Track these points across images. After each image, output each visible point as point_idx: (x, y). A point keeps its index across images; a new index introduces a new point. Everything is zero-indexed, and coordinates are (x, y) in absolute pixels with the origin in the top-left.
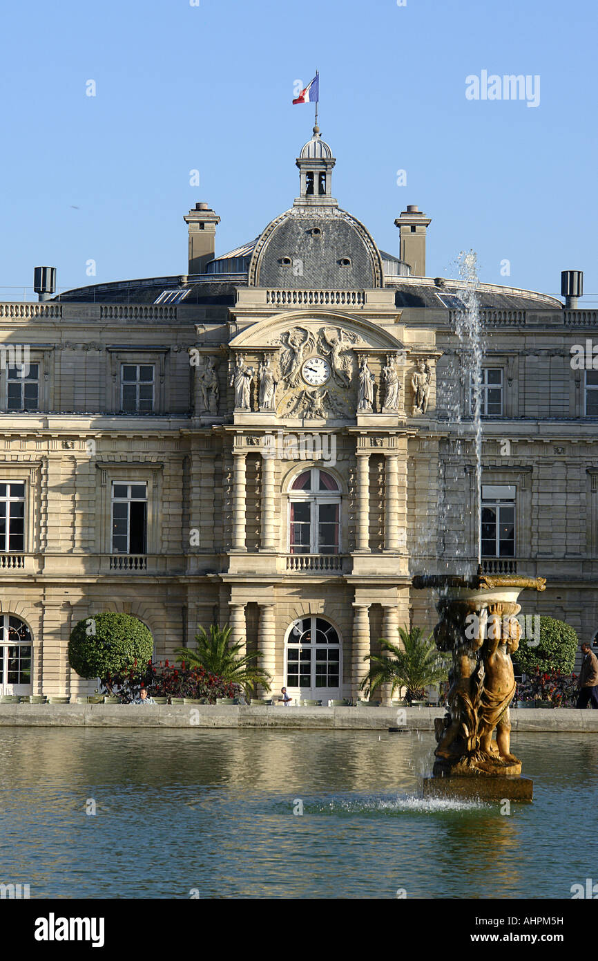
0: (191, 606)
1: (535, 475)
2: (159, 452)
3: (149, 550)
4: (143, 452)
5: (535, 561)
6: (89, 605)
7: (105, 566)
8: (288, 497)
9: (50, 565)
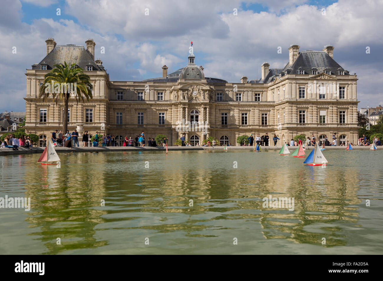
2: (167, 107)
3: (165, 124)
4: (164, 107)
5: (231, 125)
6: (155, 134)
7: (158, 127)
8: (190, 115)
9: (148, 127)
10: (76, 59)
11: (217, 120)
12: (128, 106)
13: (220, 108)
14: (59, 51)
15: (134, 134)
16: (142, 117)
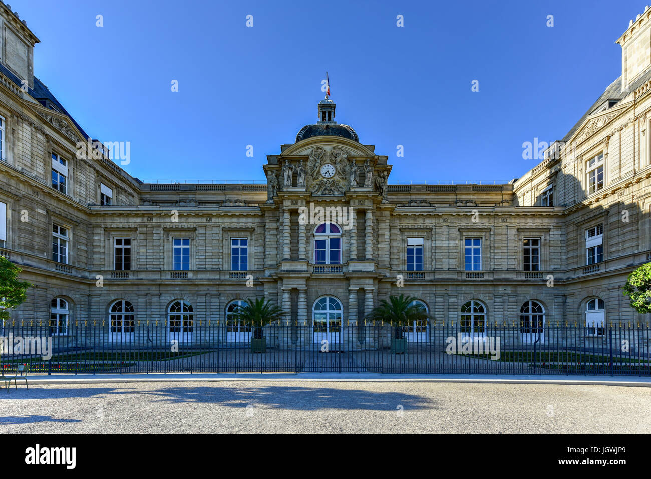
0: (266, 293)
1: (433, 232)
2: (253, 223)
3: (248, 269)
4: (245, 223)
5: (434, 272)
6: (220, 295)
7: (227, 277)
8: (314, 236)
9: (200, 276)
11: (396, 257)
12: (145, 219)
13: (404, 225)
15: (160, 295)
16: (186, 251)
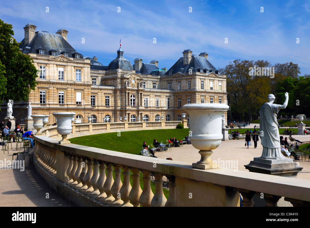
2: (111, 92)
5: (150, 107)
7: (105, 108)
9: (99, 108)
10: (61, 47)
13: (144, 94)
14: (43, 36)
16: (94, 99)
